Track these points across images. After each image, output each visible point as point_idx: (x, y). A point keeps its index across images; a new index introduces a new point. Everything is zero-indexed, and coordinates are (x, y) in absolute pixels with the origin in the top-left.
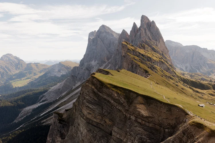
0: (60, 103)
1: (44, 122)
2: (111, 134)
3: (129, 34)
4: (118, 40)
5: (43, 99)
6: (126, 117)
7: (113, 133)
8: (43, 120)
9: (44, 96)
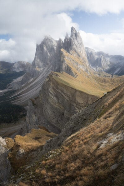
0: (21, 91)
1: (13, 103)
2: (63, 114)
3: (63, 42)
4: (56, 46)
5: (10, 87)
6: (71, 104)
7: (65, 114)
8: (12, 101)
9: (11, 85)
